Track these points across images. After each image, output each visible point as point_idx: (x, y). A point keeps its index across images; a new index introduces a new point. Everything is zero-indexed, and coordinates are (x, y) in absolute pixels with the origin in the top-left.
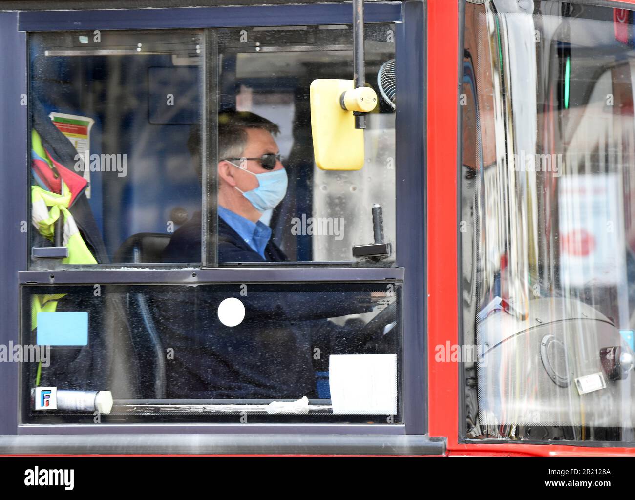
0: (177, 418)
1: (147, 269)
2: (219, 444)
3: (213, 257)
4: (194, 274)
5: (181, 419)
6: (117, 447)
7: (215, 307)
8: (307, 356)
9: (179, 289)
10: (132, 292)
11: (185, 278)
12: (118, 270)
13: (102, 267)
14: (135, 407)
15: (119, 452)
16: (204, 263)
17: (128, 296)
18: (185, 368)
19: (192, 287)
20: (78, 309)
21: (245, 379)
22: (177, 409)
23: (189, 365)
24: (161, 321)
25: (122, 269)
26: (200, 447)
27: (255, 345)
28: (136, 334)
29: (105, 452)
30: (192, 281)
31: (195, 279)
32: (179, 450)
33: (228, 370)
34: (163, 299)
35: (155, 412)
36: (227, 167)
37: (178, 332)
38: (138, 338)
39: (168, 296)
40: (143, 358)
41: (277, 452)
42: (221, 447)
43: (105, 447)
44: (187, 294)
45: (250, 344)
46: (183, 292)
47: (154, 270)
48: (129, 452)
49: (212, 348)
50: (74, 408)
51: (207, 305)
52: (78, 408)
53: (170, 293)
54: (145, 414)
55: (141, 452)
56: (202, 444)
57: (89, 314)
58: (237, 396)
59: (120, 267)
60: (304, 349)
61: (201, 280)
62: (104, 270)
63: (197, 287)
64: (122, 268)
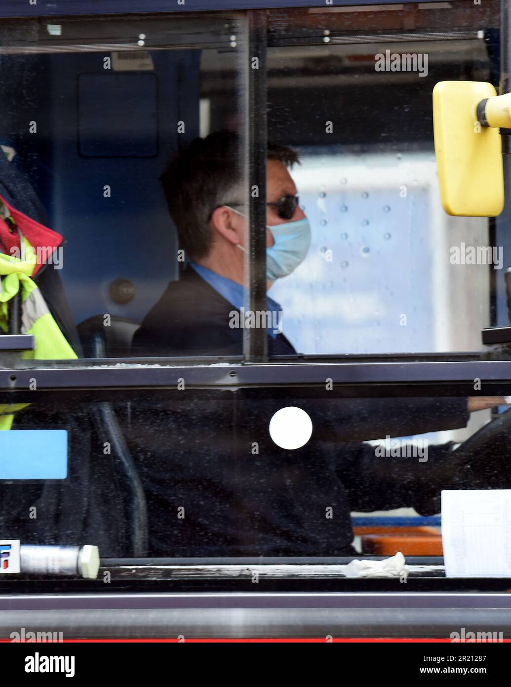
0: (206, 585)
1: (157, 366)
2: (275, 623)
3: (262, 348)
4: (233, 372)
5: (214, 586)
6: (115, 628)
7: (265, 420)
8: (410, 492)
9: (209, 395)
10: (135, 399)
11: (219, 378)
12: (111, 367)
13: (87, 364)
14: (134, 569)
15: (118, 635)
16: (248, 356)
17: (129, 406)
18: (219, 511)
19: (229, 391)
20: (52, 426)
21: (313, 527)
22: (199, 572)
23: (225, 507)
24: (182, 442)
25: (118, 366)
26: (246, 627)
27: (329, 476)
28: (143, 461)
29: (98, 635)
30: (230, 382)
31: (234, 380)
32: (212, 632)
33: (286, 514)
34: (184, 409)
35: (164, 577)
36: (226, 215)
37: (208, 458)
38: (146, 467)
39: (192, 405)
40: (153, 497)
41: (365, 634)
42: (278, 627)
43: (96, 629)
44: (221, 402)
45: (321, 476)
46: (215, 398)
47: (168, 367)
48: (134, 634)
49: (262, 481)
50: (44, 571)
51: (253, 418)
52: (51, 571)
53: (195, 401)
54: (150, 579)
55: (153, 634)
56: (248, 623)
57: (68, 433)
58: (301, 552)
59: (114, 363)
60: (405, 482)
61: (243, 381)
62: (90, 368)
63: (237, 391)
64: (118, 364)
